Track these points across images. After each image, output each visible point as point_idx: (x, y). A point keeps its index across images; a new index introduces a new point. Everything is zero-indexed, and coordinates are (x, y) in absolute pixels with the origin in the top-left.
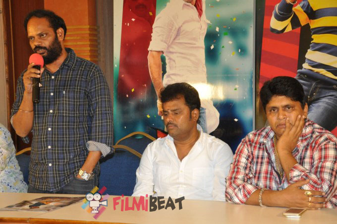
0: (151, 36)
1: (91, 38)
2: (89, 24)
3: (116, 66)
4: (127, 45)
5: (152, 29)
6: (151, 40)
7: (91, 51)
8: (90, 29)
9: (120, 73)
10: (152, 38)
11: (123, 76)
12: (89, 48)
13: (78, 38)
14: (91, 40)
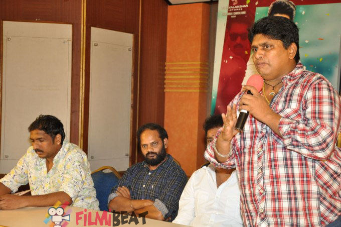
0: (245, 73)
1: (202, 72)
2: (201, 61)
3: (214, 97)
4: (224, 79)
5: (246, 66)
6: (245, 76)
7: (200, 84)
8: (201, 65)
9: (217, 104)
10: (246, 74)
11: (219, 107)
12: (199, 81)
13: (191, 72)
14: (201, 74)
